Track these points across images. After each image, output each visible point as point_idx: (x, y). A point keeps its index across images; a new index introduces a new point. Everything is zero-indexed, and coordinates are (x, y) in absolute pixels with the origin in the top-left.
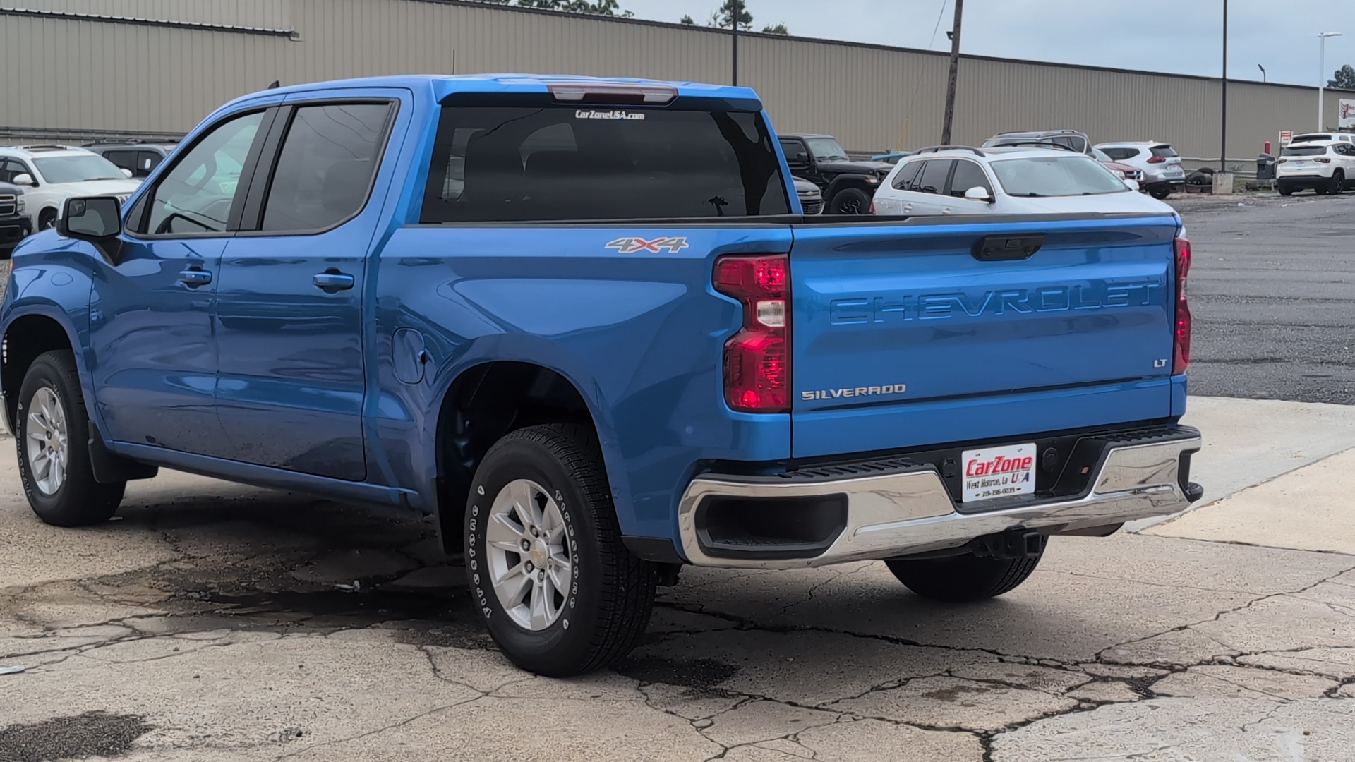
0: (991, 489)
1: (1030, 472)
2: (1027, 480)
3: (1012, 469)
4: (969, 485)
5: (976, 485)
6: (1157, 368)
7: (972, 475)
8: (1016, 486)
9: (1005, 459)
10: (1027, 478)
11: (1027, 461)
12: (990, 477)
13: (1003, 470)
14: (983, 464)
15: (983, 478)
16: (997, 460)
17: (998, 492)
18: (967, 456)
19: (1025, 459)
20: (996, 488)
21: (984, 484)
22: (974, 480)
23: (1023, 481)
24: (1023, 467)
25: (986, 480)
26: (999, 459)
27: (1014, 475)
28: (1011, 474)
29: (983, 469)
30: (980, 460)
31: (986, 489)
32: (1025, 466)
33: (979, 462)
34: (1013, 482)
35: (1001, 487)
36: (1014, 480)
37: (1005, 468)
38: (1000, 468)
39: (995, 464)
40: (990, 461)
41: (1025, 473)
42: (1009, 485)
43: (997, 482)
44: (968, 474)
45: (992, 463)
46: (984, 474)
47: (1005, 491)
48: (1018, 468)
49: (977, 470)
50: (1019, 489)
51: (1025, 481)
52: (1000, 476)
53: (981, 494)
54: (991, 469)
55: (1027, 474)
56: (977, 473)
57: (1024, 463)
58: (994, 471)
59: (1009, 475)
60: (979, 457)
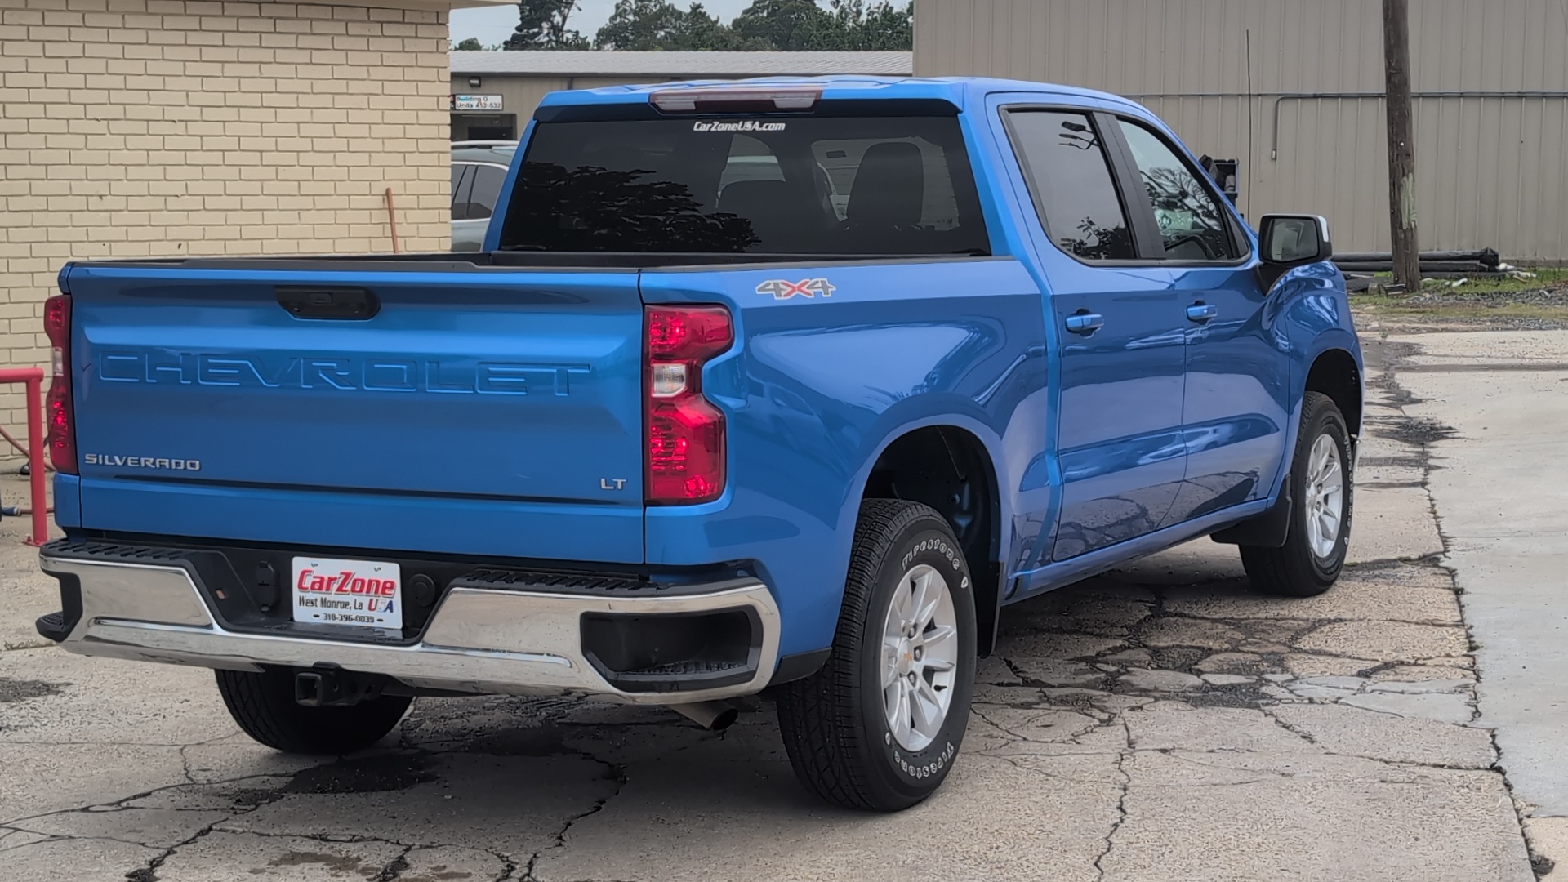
0: (338, 611)
1: (394, 600)
2: (392, 611)
3: (368, 591)
4: (302, 601)
5: (313, 603)
6: (604, 489)
7: (307, 588)
8: (376, 615)
9: (355, 577)
10: (390, 607)
11: (388, 585)
12: (333, 596)
13: (353, 590)
14: (322, 579)
15: (324, 596)
16: (344, 576)
17: (348, 618)
18: (299, 564)
19: (385, 583)
20: (345, 612)
21: (324, 603)
22: (310, 596)
23: (385, 611)
24: (383, 593)
25: (328, 599)
26: (347, 576)
27: (371, 601)
28: (368, 599)
29: (322, 584)
30: (317, 572)
31: (330, 611)
32: (387, 591)
33: (315, 574)
34: (370, 609)
35: (354, 613)
36: (373, 607)
37: (358, 589)
38: (349, 587)
39: (341, 580)
40: (333, 576)
41: (388, 600)
42: (365, 612)
43: (345, 605)
44: (300, 586)
45: (335, 579)
46: (324, 591)
47: (360, 619)
48: (376, 592)
49: (313, 583)
50: (380, 620)
51: (388, 611)
52: (350, 598)
53: (323, 616)
54: (335, 586)
55: (391, 603)
56: (313, 588)
57: (384, 588)
58: (340, 589)
59: (364, 600)
60: (316, 567)
